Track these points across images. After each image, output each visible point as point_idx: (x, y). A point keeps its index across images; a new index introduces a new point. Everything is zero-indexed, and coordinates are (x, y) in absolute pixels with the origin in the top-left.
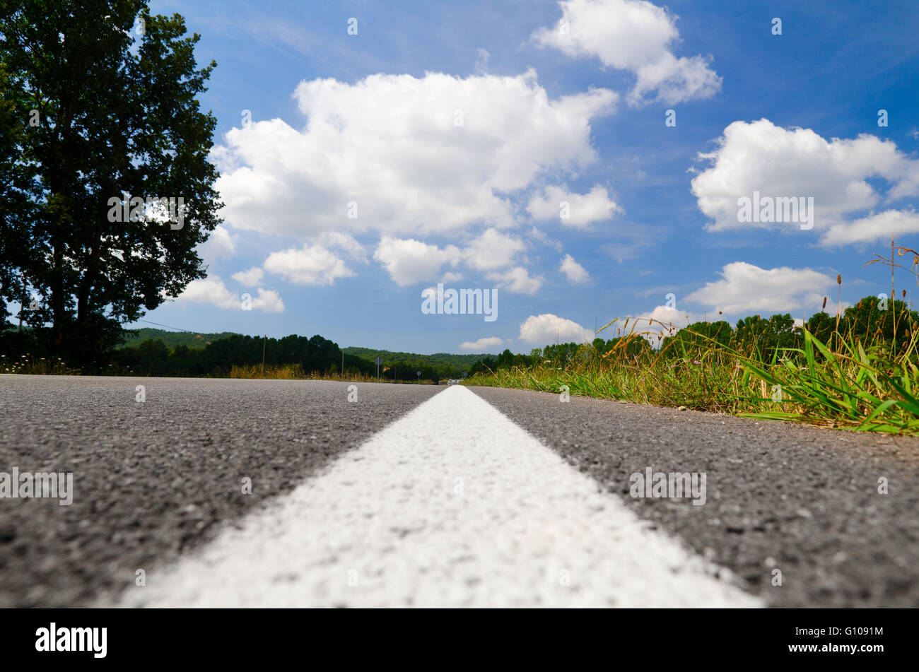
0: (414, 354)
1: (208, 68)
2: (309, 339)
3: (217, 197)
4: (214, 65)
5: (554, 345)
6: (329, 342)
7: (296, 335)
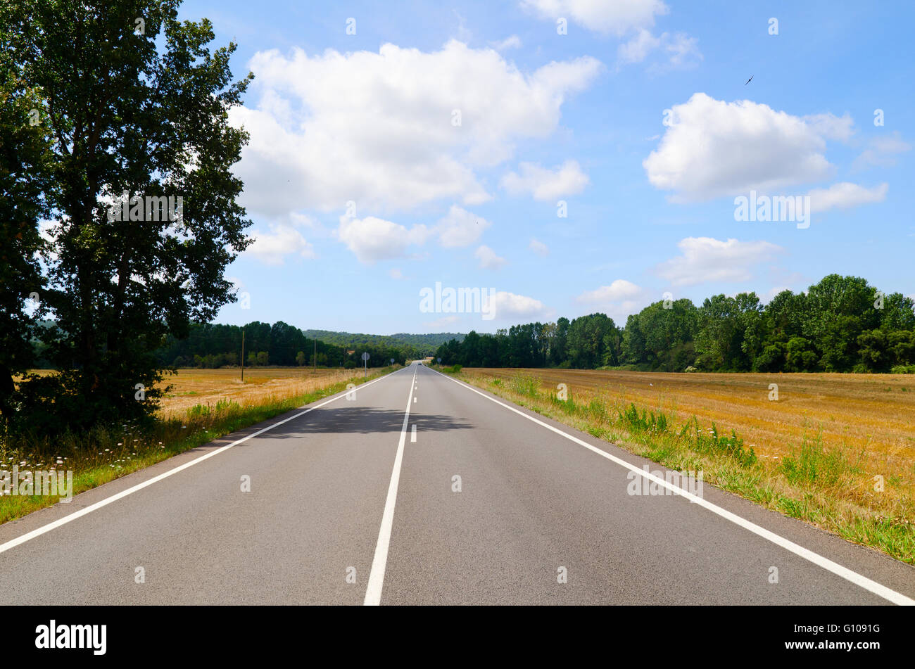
0: (374, 336)
1: (245, 80)
2: (271, 326)
3: (244, 214)
4: (252, 77)
5: (519, 326)
6: (292, 328)
7: (258, 322)
